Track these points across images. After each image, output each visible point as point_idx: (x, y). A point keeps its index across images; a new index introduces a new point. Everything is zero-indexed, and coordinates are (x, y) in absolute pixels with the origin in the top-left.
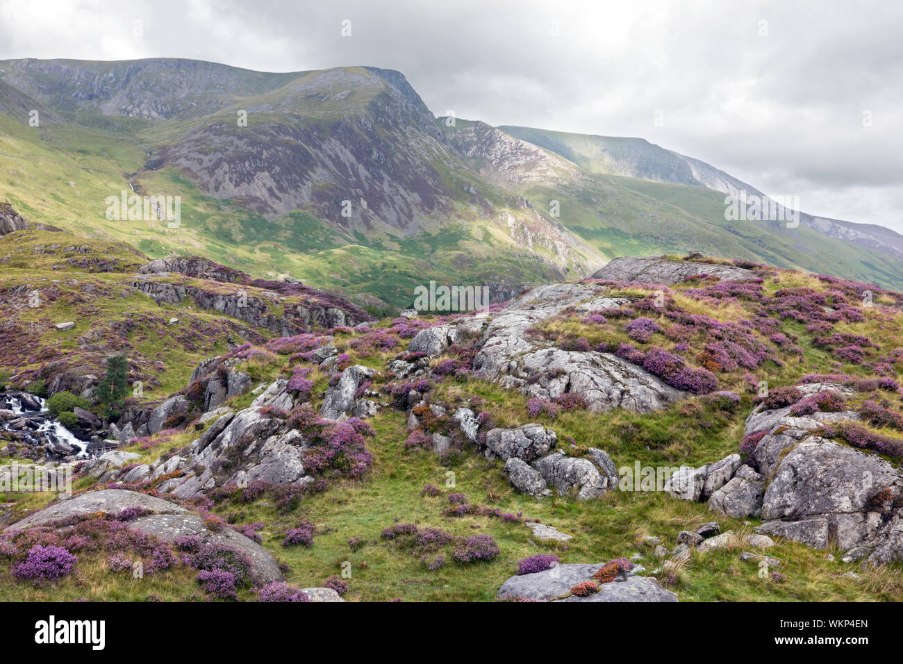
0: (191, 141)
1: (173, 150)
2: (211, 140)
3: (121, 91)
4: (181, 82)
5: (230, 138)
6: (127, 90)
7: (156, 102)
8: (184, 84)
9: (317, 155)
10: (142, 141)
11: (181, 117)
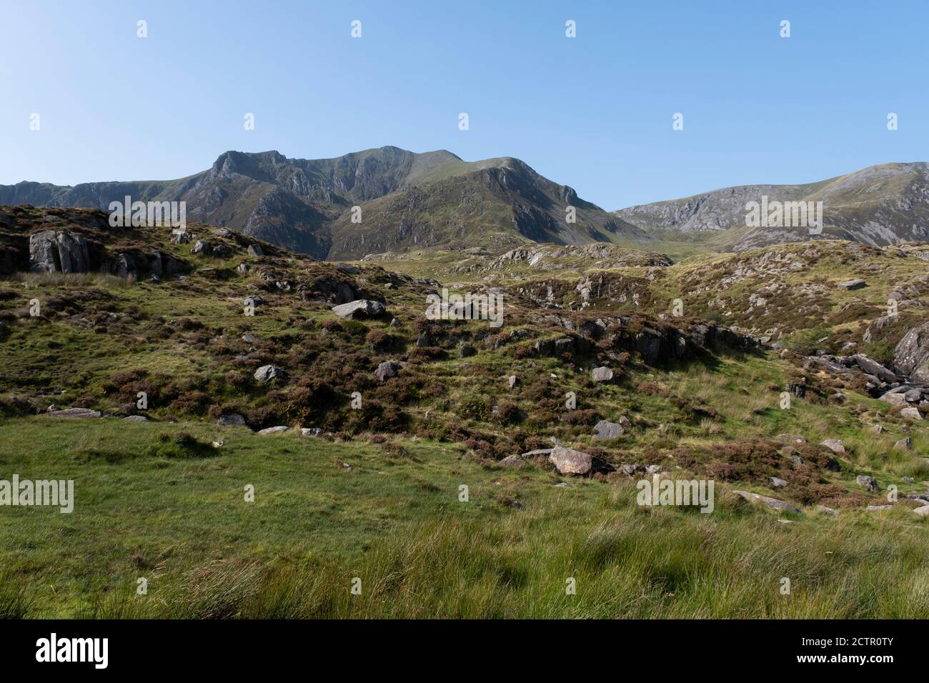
0: (749, 239)
1: (736, 247)
2: (765, 236)
3: (693, 216)
4: (735, 203)
5: (782, 232)
6: (697, 215)
7: (718, 219)
8: (738, 204)
9: (859, 237)
10: (712, 245)
11: (737, 226)
